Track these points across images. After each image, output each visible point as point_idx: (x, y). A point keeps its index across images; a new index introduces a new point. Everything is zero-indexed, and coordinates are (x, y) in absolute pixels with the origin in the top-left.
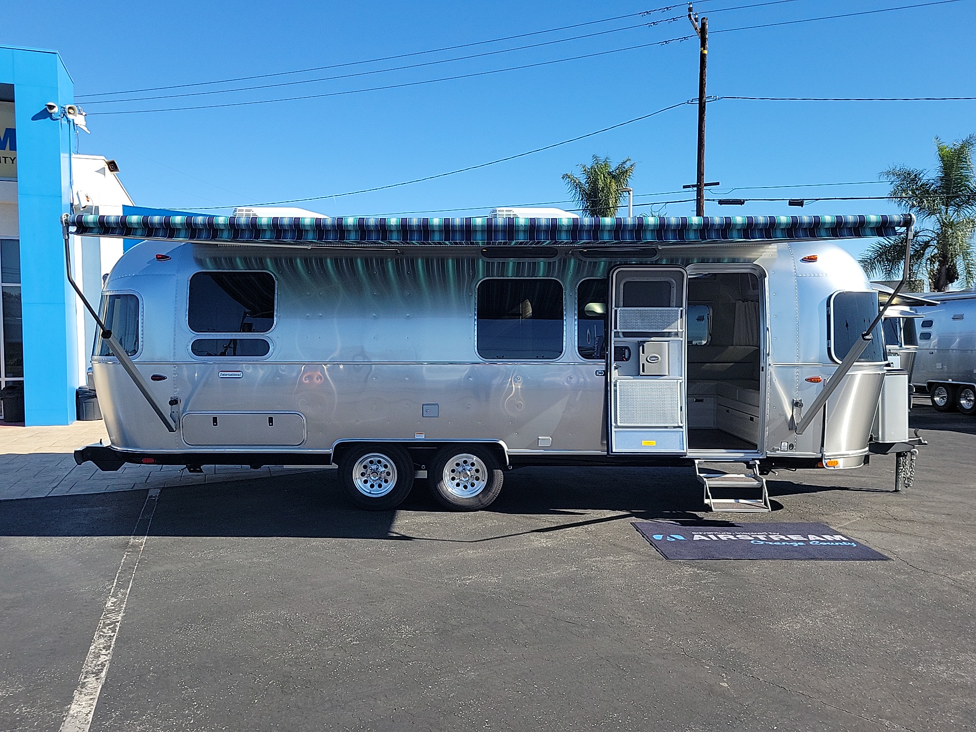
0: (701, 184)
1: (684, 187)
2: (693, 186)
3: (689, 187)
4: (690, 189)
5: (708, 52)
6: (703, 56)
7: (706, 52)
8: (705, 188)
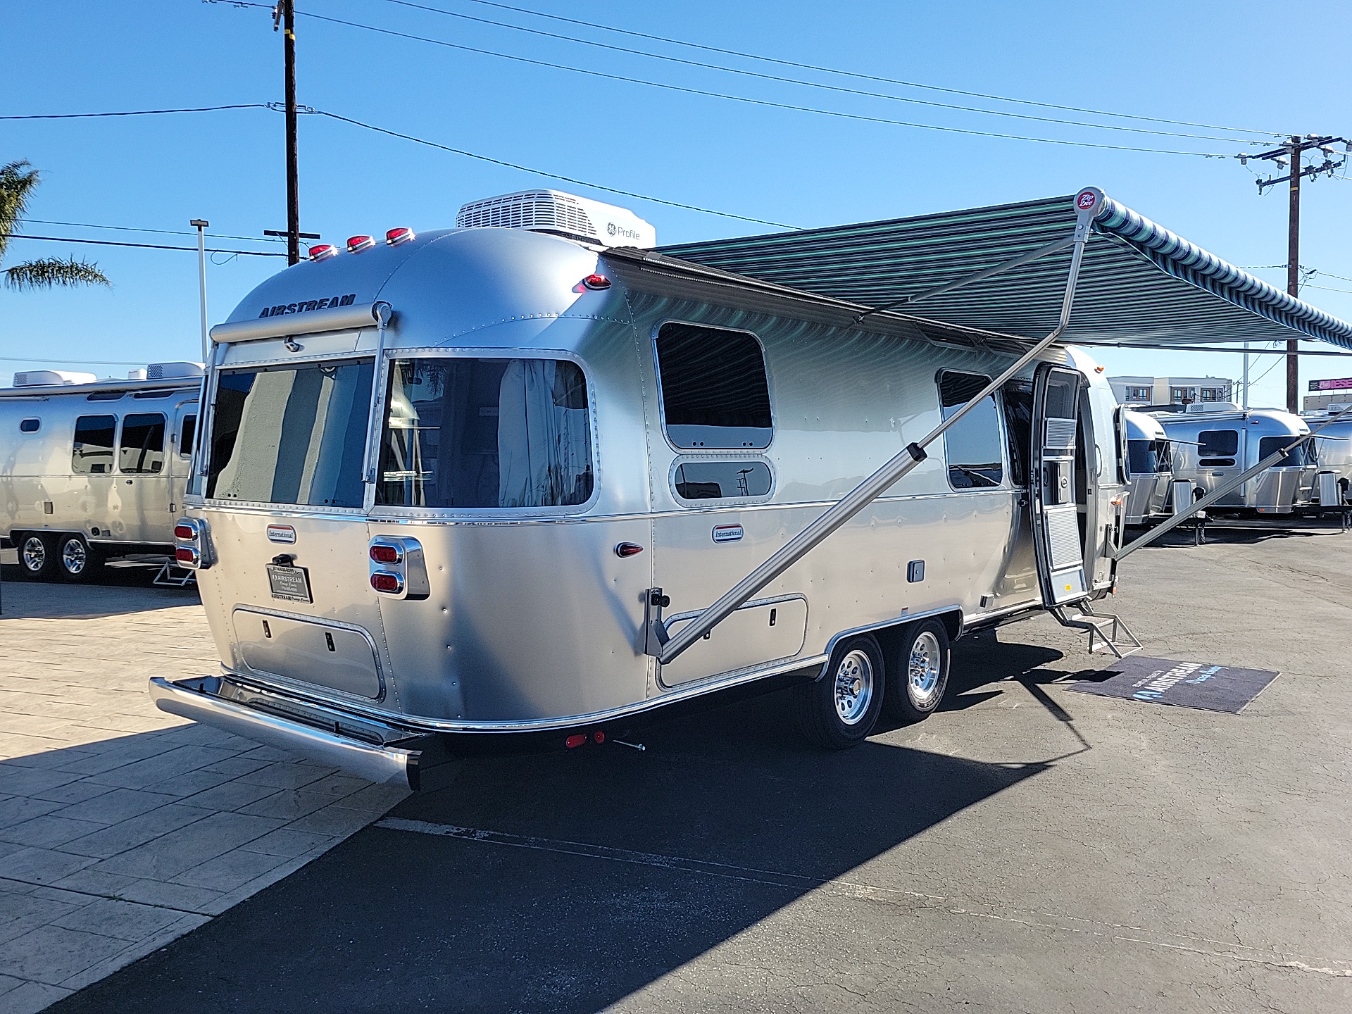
0: (295, 232)
1: (267, 233)
2: (282, 234)
3: (273, 233)
4: (277, 238)
5: (296, 38)
6: (289, 44)
7: (293, 37)
8: (300, 239)
